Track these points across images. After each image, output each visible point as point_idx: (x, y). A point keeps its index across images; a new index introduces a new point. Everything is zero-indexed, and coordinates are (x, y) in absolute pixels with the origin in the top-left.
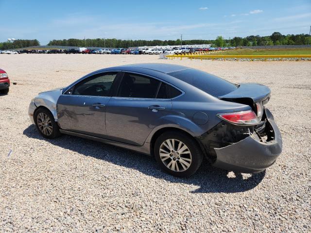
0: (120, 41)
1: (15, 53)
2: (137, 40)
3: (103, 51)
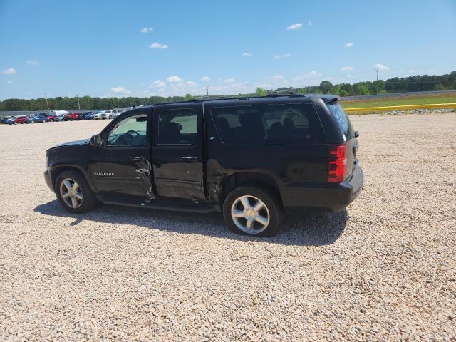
0: (96, 100)
2: (126, 97)
3: (108, 114)
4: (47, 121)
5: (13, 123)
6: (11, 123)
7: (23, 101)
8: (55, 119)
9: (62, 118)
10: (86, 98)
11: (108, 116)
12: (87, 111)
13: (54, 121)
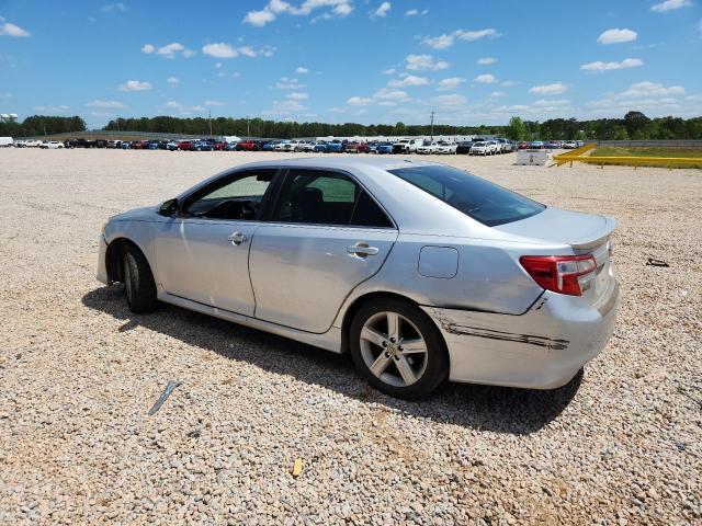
0: (270, 124)
1: (57, 145)
2: (310, 122)
3: (294, 145)
4: (216, 149)
5: (176, 149)
6: (172, 149)
7: (177, 119)
8: (225, 147)
9: (232, 147)
10: (255, 121)
11: (292, 148)
12: (264, 140)
13: (224, 150)
